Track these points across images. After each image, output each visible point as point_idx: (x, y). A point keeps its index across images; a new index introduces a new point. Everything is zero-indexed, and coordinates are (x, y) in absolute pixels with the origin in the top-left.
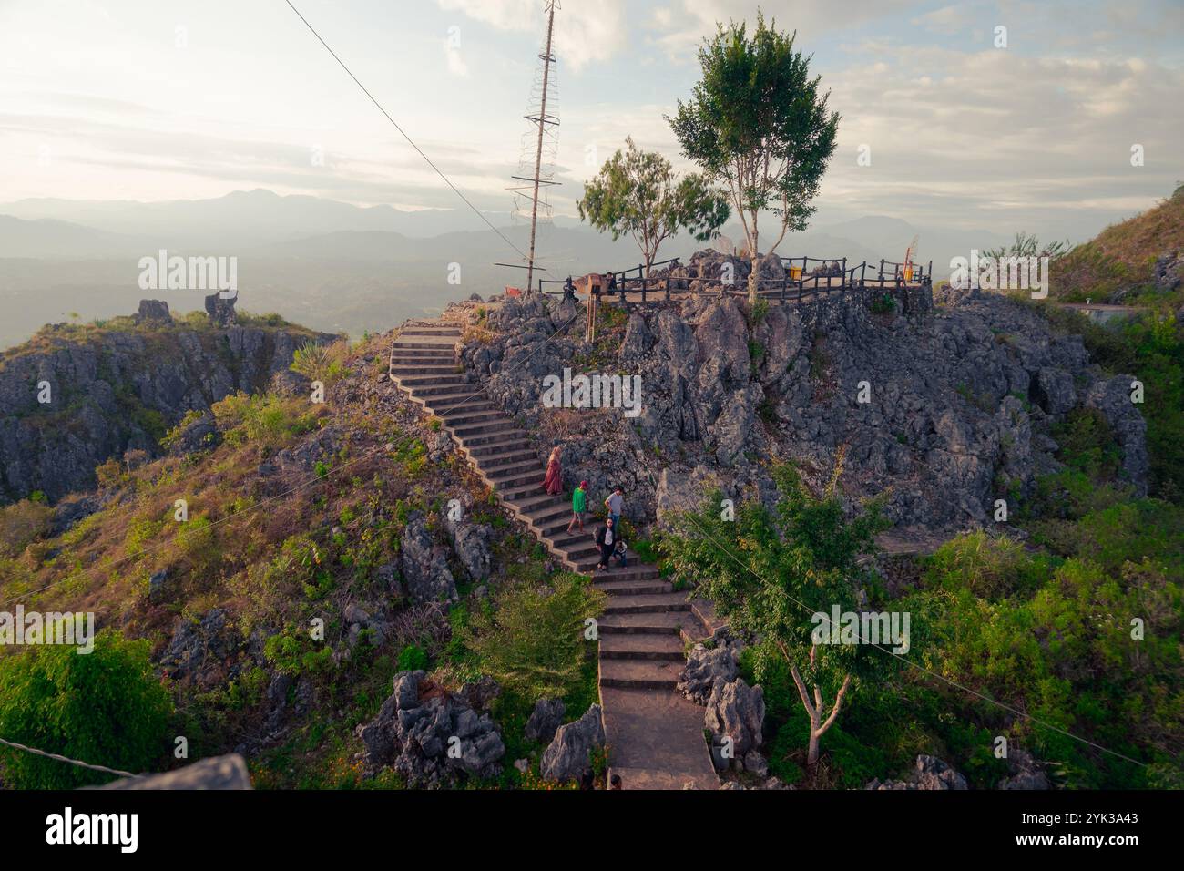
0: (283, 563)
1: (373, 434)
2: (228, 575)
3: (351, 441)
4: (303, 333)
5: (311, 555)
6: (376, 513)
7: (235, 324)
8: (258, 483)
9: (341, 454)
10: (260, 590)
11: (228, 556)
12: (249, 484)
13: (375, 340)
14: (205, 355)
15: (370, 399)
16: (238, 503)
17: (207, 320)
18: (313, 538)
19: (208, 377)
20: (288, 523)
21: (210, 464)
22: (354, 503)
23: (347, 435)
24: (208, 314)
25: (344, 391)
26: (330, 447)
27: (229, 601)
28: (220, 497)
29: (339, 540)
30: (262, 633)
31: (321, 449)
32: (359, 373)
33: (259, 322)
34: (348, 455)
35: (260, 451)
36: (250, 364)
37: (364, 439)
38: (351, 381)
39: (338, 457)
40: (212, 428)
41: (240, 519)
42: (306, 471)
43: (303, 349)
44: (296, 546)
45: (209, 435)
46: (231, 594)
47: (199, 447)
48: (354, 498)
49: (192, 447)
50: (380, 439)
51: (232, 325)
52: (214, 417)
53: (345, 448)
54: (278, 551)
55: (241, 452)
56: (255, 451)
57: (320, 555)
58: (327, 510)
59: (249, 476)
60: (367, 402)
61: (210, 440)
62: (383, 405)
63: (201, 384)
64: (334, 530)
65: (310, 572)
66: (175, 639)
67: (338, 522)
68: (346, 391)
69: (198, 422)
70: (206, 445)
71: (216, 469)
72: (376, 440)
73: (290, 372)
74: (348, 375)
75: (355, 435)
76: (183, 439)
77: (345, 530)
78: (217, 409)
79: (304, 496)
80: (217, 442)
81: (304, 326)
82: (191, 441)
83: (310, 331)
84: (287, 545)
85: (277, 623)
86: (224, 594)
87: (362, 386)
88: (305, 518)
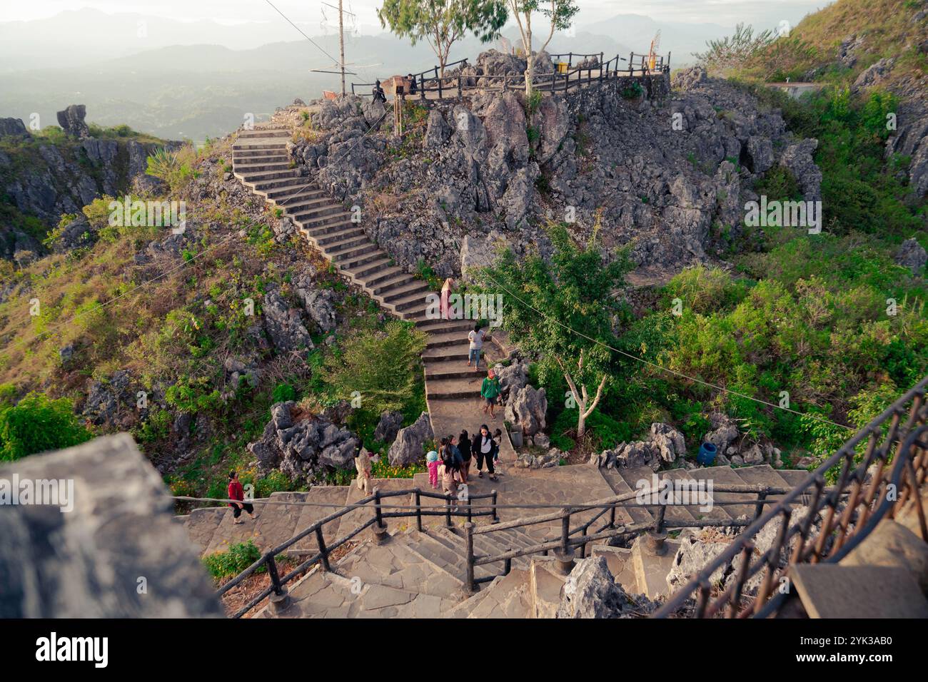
0: (169, 332)
1: (227, 224)
2: (125, 344)
3: (210, 230)
4: (152, 142)
5: (191, 324)
6: (239, 287)
7: (89, 136)
8: (136, 270)
9: (202, 242)
10: (154, 353)
11: (122, 330)
12: (128, 271)
13: (217, 145)
14: (67, 165)
15: (220, 195)
16: (122, 287)
17: (63, 134)
18: (190, 310)
19: (75, 184)
20: (168, 300)
21: (91, 258)
22: (219, 281)
23: (205, 227)
24: (62, 129)
25: (196, 190)
26: (193, 237)
27: (130, 364)
28: (105, 285)
29: (212, 310)
30: (161, 385)
31: (185, 239)
32: (208, 174)
33: (110, 133)
34: (209, 243)
35: (133, 245)
36: (110, 171)
37: (219, 228)
38: (202, 181)
39: (200, 245)
40: (87, 227)
41: (126, 300)
42: (175, 258)
43: (154, 155)
44: (176, 317)
45: (86, 234)
46: (130, 359)
47: (78, 245)
48: (219, 276)
49: (72, 244)
50: (234, 227)
51: (86, 137)
52: (87, 219)
53: (205, 237)
54: (163, 322)
55: (118, 245)
56: (128, 244)
57: (198, 323)
58: (199, 288)
59: (128, 265)
60: (218, 197)
61: (87, 238)
62: (231, 199)
63: (69, 192)
64: (207, 303)
65: (192, 337)
66: (91, 396)
67: (209, 297)
68: (198, 190)
69: (73, 223)
70: (85, 242)
71: (97, 261)
72: (230, 229)
73: (146, 176)
74: (198, 176)
75: (212, 226)
76: (63, 239)
77: (215, 302)
78: (88, 210)
79: (178, 278)
80: (93, 239)
81: (151, 135)
82: (70, 239)
83: (158, 139)
84: (170, 318)
85: (172, 377)
86: (124, 359)
87: (211, 184)
88: (181, 295)
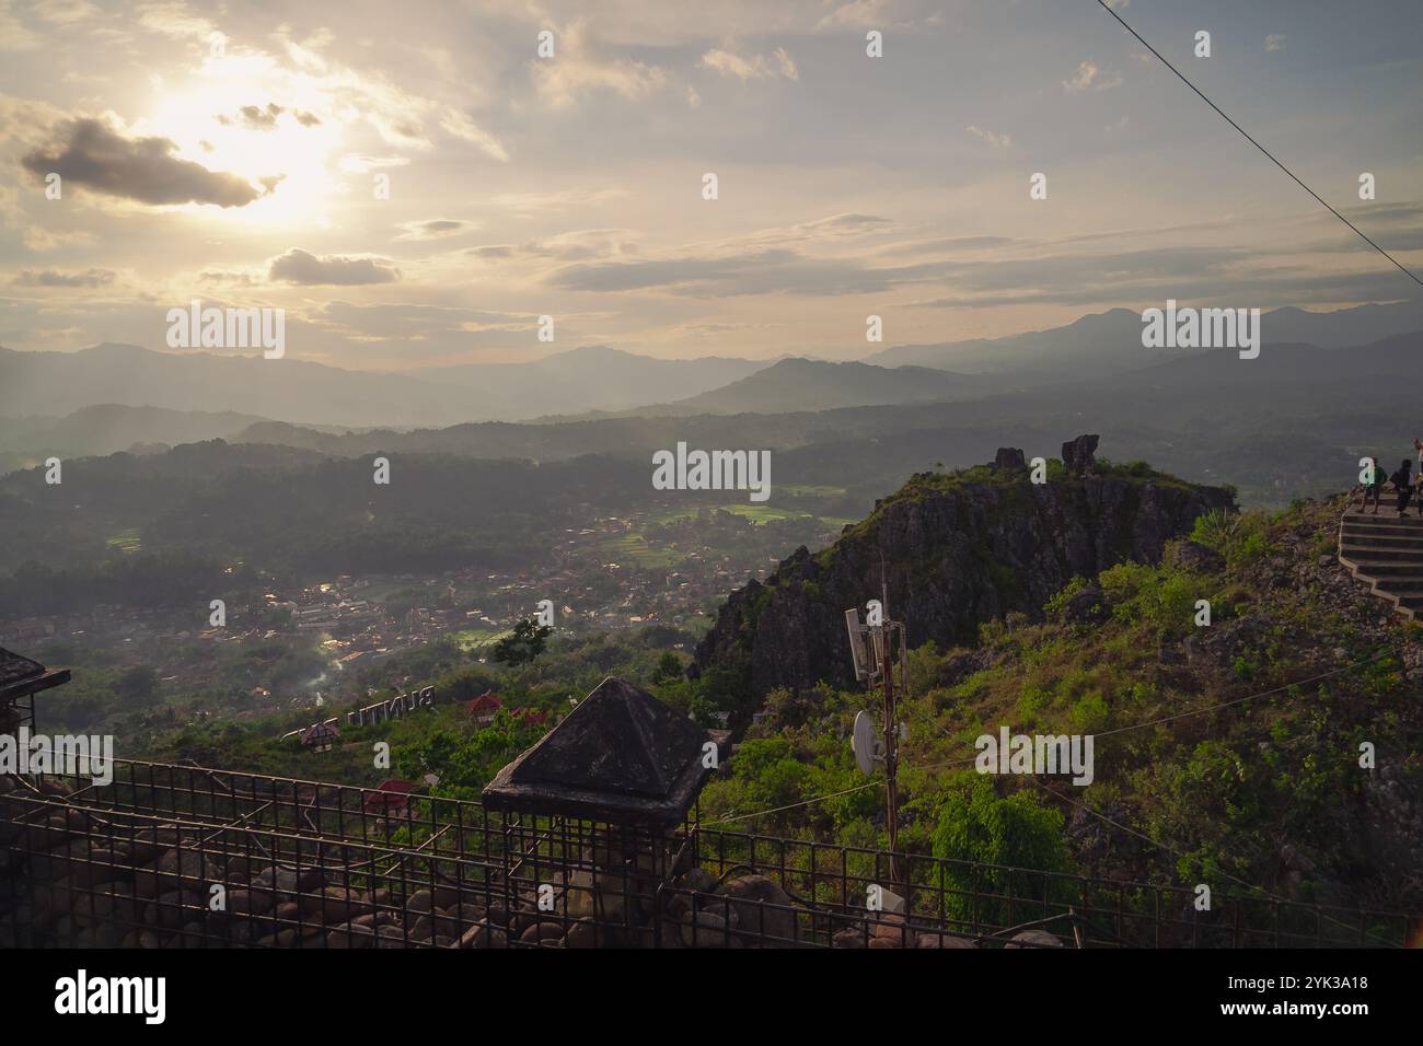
0: (1197, 770)
1: (1314, 633)
2: (1131, 768)
3: (1283, 638)
4: (1174, 486)
5: (1233, 771)
6: (1322, 736)
7: (1094, 474)
8: (1159, 670)
9: (1269, 652)
10: (1171, 795)
11: (1130, 747)
12: (1148, 669)
13: (1310, 509)
14: (1059, 508)
15: (1308, 587)
16: (1138, 689)
17: (1062, 469)
18: (1235, 748)
19: (1062, 533)
20: (1201, 723)
21: (1098, 639)
22: (1290, 717)
23: (1278, 630)
24: (1063, 462)
25: (1268, 572)
26: (1253, 641)
27: (1132, 797)
28: (1114, 679)
29: (1269, 759)
30: (1174, 844)
31: (1240, 642)
32: (1291, 552)
33: (1120, 472)
34: (1279, 655)
35: (1160, 634)
36: (1109, 521)
37: (1300, 636)
38: (1279, 561)
39: (1265, 656)
40: (1098, 598)
41: (1139, 707)
42: (1221, 665)
43: (1207, 515)
44: (1212, 753)
45: (1097, 607)
46: (1132, 790)
47: (1085, 618)
48: (1289, 710)
49: (1077, 617)
50: (1325, 640)
51: (1090, 475)
52: (1100, 586)
53: (1275, 645)
54: (1189, 754)
55: (1135, 629)
56: (1153, 631)
57: (1245, 772)
58: (1252, 719)
59: (1147, 659)
60: (1302, 589)
61: (1094, 614)
62: (1328, 599)
63: (1054, 543)
64: (1263, 745)
65: (1231, 790)
66: (1075, 822)
67: (1267, 737)
68: (1272, 574)
69: (1085, 591)
70: (1092, 618)
71: (1108, 646)
72: (1319, 641)
73: (1191, 544)
74: (1275, 554)
75: (1287, 631)
76: (1068, 608)
77: (1276, 748)
78: (1105, 578)
79: (1220, 696)
80: (1105, 616)
81: (1177, 476)
82: (1077, 610)
83: (1184, 483)
84: (1201, 749)
85: (1191, 839)
86: (1127, 788)
87: (1295, 569)
88: (1221, 722)
